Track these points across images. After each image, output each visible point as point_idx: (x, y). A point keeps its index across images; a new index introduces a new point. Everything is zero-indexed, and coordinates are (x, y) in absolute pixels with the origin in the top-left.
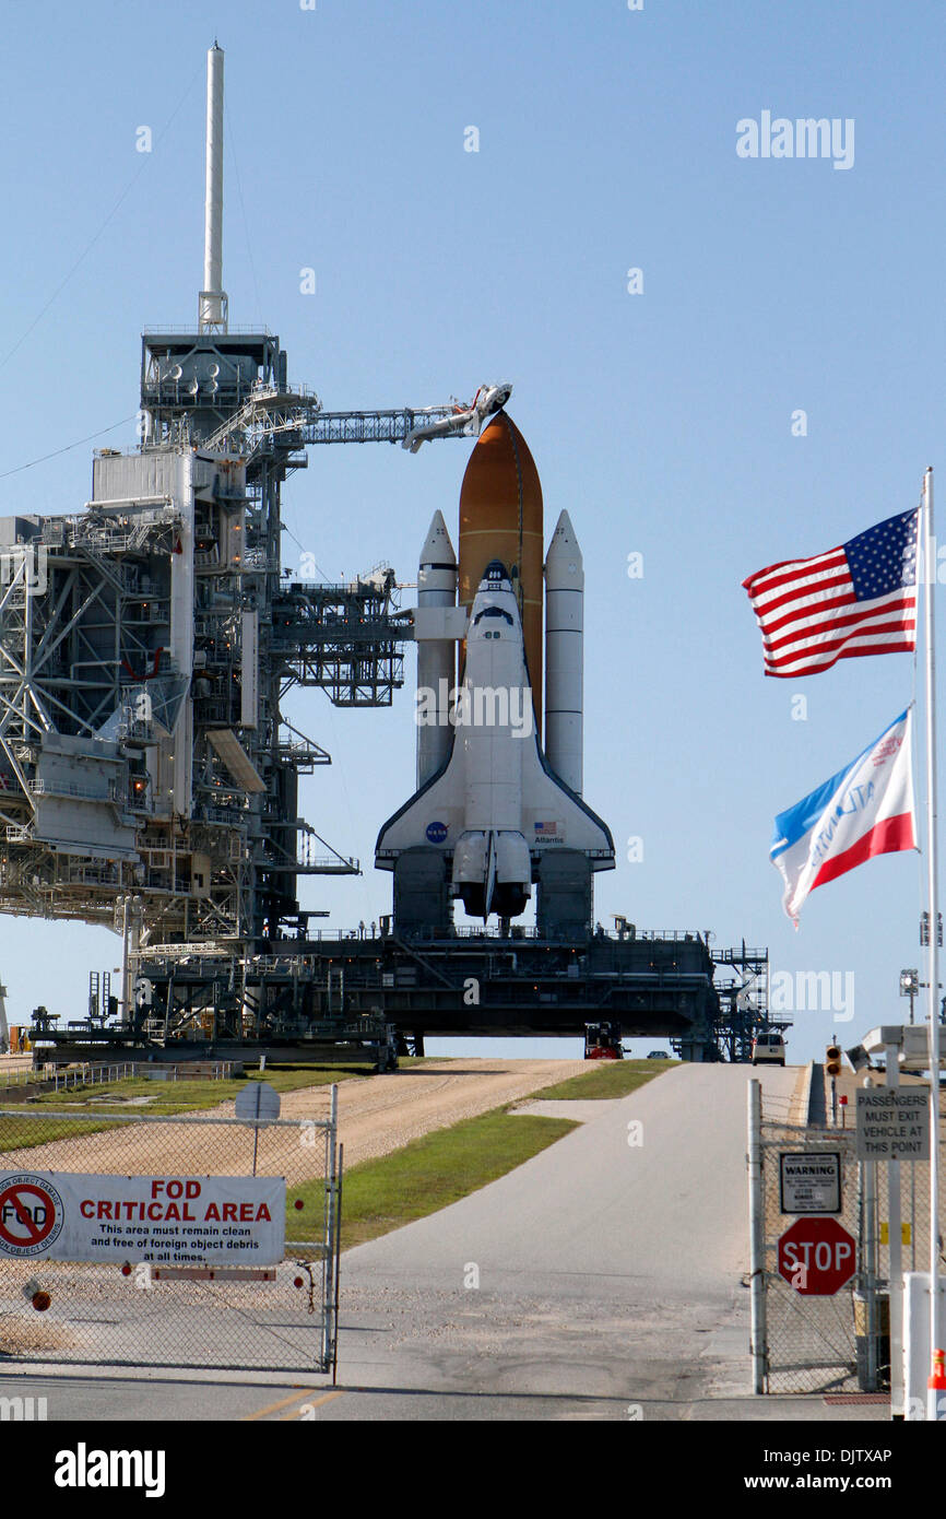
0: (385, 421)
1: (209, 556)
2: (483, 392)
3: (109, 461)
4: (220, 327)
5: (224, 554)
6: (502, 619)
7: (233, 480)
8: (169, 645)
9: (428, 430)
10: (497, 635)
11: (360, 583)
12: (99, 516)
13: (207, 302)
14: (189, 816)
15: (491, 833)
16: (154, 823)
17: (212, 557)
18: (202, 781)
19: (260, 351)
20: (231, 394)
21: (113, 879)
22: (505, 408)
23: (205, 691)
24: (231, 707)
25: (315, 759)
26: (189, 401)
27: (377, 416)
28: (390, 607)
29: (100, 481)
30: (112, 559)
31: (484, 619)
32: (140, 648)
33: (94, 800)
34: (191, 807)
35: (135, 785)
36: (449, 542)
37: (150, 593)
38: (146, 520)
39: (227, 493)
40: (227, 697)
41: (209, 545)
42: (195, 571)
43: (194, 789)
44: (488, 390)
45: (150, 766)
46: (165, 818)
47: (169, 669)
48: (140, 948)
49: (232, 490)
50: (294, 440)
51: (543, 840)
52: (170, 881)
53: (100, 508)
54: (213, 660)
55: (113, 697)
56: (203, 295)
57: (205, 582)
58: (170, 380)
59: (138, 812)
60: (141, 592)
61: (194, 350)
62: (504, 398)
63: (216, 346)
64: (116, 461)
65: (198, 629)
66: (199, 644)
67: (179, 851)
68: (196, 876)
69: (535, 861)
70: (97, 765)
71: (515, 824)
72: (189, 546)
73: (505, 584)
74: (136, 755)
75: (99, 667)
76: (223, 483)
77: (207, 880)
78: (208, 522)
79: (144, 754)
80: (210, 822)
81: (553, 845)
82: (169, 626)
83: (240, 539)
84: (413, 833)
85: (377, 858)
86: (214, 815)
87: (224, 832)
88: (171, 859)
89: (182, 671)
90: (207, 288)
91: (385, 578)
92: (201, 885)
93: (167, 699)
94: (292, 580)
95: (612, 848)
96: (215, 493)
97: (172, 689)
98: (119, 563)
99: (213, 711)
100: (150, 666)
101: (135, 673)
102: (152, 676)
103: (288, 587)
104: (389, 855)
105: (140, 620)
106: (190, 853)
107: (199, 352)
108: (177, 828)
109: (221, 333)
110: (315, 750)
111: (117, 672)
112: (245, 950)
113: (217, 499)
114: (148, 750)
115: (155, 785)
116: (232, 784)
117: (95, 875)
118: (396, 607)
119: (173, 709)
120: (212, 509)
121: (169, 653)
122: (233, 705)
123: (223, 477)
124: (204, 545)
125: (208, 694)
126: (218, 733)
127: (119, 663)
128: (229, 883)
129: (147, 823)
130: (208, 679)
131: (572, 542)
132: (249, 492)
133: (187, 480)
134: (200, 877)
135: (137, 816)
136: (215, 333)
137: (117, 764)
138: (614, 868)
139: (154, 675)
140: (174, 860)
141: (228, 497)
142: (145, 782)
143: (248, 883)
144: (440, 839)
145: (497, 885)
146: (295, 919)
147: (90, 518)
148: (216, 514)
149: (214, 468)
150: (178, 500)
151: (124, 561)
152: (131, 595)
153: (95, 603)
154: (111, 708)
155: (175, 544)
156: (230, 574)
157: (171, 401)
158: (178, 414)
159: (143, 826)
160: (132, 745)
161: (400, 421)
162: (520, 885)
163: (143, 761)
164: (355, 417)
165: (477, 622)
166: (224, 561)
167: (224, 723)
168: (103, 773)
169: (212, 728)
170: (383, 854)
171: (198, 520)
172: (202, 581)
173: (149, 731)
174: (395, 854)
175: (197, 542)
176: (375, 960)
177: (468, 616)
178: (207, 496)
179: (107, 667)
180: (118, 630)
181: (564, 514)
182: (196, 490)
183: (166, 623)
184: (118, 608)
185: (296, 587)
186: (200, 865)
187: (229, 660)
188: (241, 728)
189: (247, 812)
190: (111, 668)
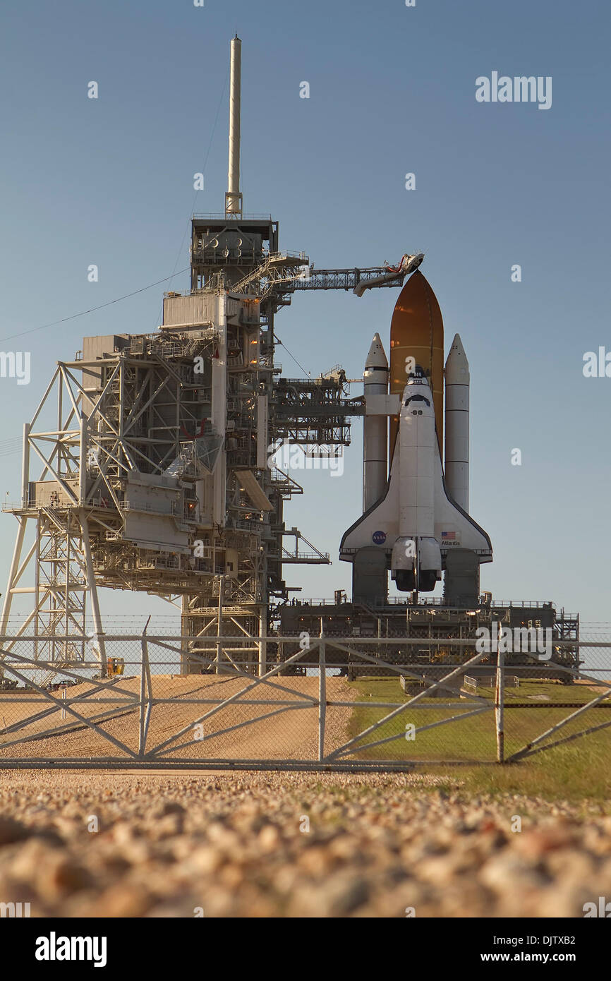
0: (342, 276)
1: (237, 360)
2: (406, 259)
3: (173, 300)
4: (239, 215)
5: (246, 360)
6: (424, 402)
7: (252, 311)
8: (210, 416)
9: (370, 282)
10: (420, 412)
11: (323, 379)
12: (167, 334)
13: (230, 199)
14: (224, 525)
15: (417, 538)
16: (202, 530)
17: (238, 360)
18: (232, 503)
19: (265, 230)
20: (249, 258)
21: (175, 566)
22: (420, 268)
23: (234, 446)
24: (250, 456)
25: (292, 491)
26: (222, 261)
27: (337, 272)
28: (343, 394)
29: (167, 312)
30: (174, 362)
31: (411, 403)
32: (192, 418)
33: (162, 515)
34: (225, 520)
35: (189, 505)
36: (384, 353)
37: (199, 383)
38: (196, 335)
39: (249, 320)
40: (248, 449)
41: (237, 353)
42: (227, 370)
43: (227, 509)
44: (409, 257)
45: (199, 493)
46: (209, 527)
47: (211, 431)
48: (189, 609)
49: (251, 318)
50: (288, 288)
51: (447, 543)
52: (212, 567)
53: (167, 329)
54: (239, 426)
55: (175, 450)
56: (228, 195)
57: (235, 377)
58: (210, 248)
59: (190, 522)
60: (193, 383)
61: (226, 229)
62: (419, 262)
63: (239, 227)
64: (178, 299)
65: (230, 406)
66: (231, 416)
67: (218, 548)
68: (228, 564)
69: (444, 557)
70: (164, 492)
71: (431, 533)
72: (223, 353)
73: (424, 380)
74: (189, 486)
75: (167, 430)
76: (245, 314)
77: (235, 567)
78: (236, 339)
79: (195, 486)
80: (236, 529)
81: (452, 547)
82: (210, 405)
83: (256, 349)
84: (364, 538)
85: (341, 554)
86: (239, 525)
87: (246, 536)
88: (212, 552)
89: (220, 434)
90: (230, 190)
91: (340, 376)
92: (231, 570)
93: (209, 451)
94: (280, 376)
95: (491, 549)
96: (241, 320)
97: (213, 445)
98: (179, 364)
99: (239, 458)
100: (199, 429)
101: (189, 433)
102: (199, 436)
103: (278, 381)
104: (348, 552)
105: (192, 401)
106: (225, 549)
107: (228, 230)
108: (216, 533)
109: (239, 219)
110: (293, 484)
111: (178, 433)
112: (261, 612)
113: (242, 324)
114: (197, 483)
115: (202, 505)
116: (251, 505)
117: (164, 562)
118: (346, 395)
119: (212, 457)
120: (240, 329)
121: (210, 422)
122: (252, 455)
123: (246, 310)
124: (233, 353)
125: (236, 448)
126: (242, 472)
127: (179, 427)
128: (250, 569)
129: (197, 530)
130: (236, 438)
131: (462, 354)
132: (262, 320)
133: (222, 312)
134: (231, 564)
135: (189, 524)
136: (235, 219)
137: (177, 491)
138: (492, 561)
139: (201, 435)
140: (214, 554)
141: (248, 323)
142: (195, 503)
143: (262, 569)
144: (381, 542)
145: (421, 572)
146: (280, 592)
147: (161, 335)
148: (241, 334)
149: (240, 305)
150: (216, 323)
151: (183, 363)
152: (187, 385)
153: (164, 389)
154: (174, 456)
155: (214, 351)
156: (250, 371)
157: (211, 262)
158: (216, 270)
159: (194, 531)
160: (187, 480)
161: (352, 276)
162: (435, 572)
163: (194, 490)
164: (323, 274)
165: (407, 404)
166: (246, 363)
167: (246, 466)
168: (167, 498)
169: (239, 469)
170: (344, 551)
171: (229, 337)
172: (233, 377)
173: (197, 471)
174: (353, 551)
175: (229, 351)
176: (347, 618)
177: (401, 400)
178: (235, 322)
179: (171, 430)
180: (178, 405)
181: (457, 337)
182: (228, 318)
183: (209, 402)
184: (178, 392)
185: (283, 381)
186: (231, 556)
187: (249, 426)
188: (257, 470)
189: (262, 523)
190: (173, 431)
